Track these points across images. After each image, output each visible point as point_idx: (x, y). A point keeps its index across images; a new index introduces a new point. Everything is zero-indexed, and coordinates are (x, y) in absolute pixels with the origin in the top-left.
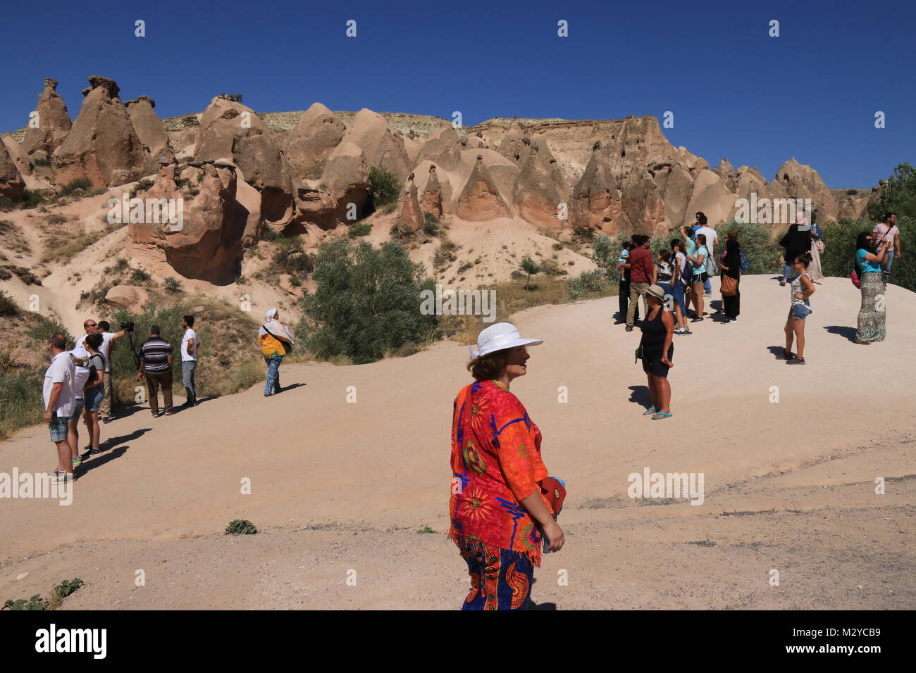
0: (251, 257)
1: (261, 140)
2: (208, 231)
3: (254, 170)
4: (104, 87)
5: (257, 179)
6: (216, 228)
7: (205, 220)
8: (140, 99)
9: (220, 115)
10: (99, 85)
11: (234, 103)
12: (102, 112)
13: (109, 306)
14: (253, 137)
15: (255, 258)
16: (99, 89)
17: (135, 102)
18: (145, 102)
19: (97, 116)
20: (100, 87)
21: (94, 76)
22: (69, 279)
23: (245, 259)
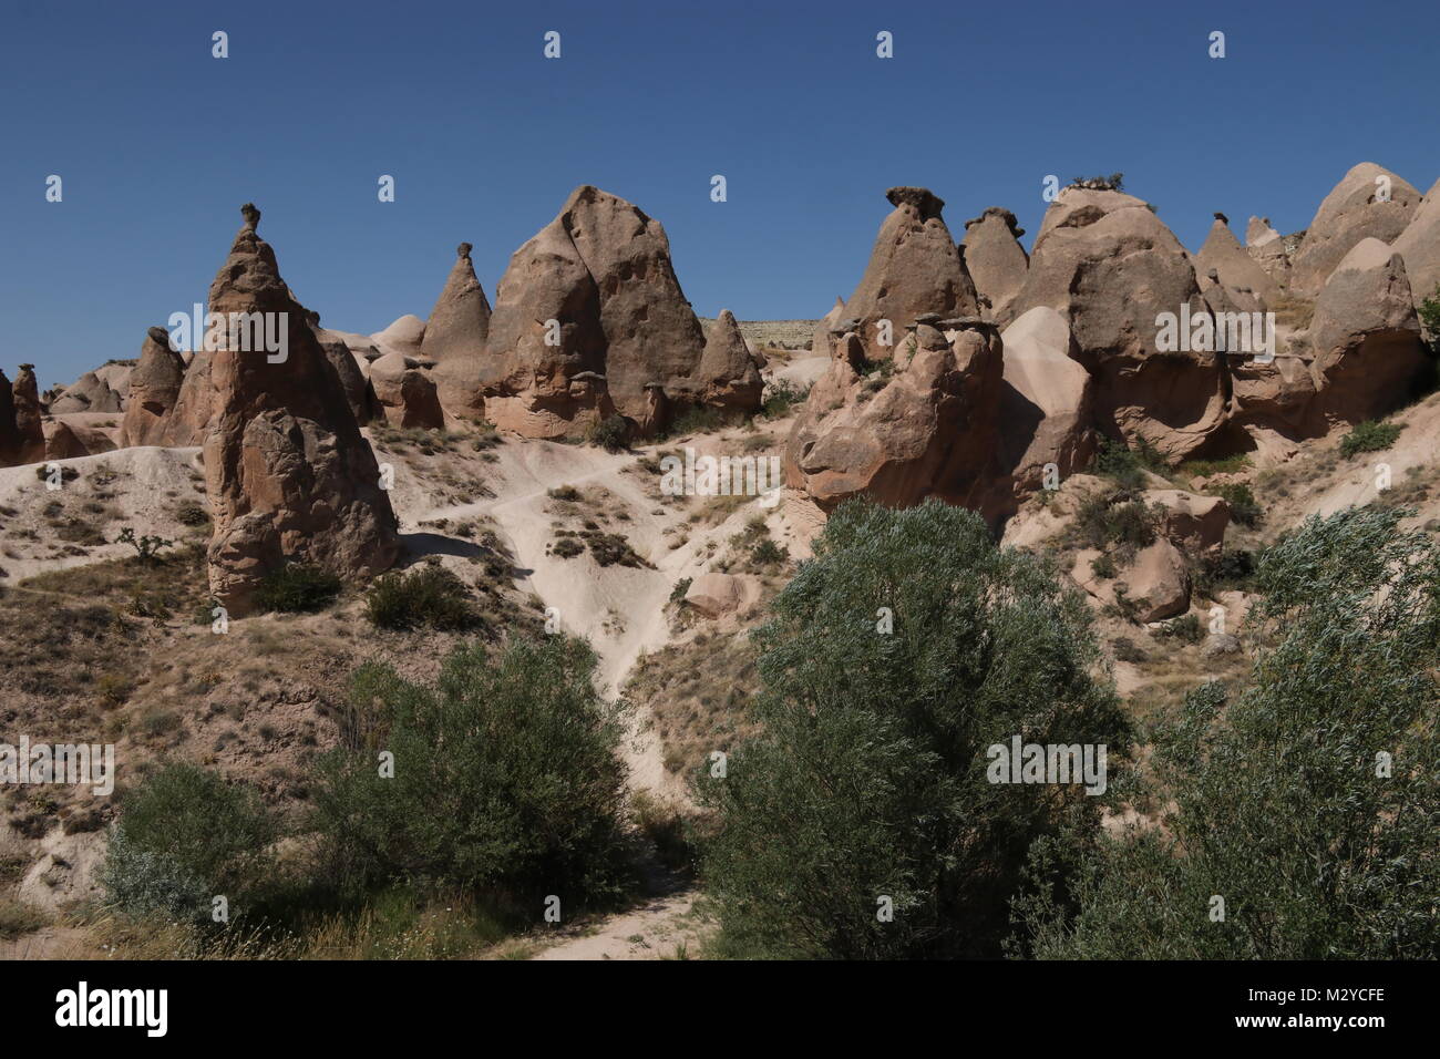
0: (1039, 509)
1: (1148, 261)
2: (887, 465)
3: (1122, 324)
4: (909, 204)
5: (1128, 341)
6: (909, 455)
7: (882, 440)
8: (985, 214)
9: (1059, 222)
10: (900, 201)
11: (1101, 194)
12: (901, 246)
13: (692, 613)
14: (1131, 256)
15: (1046, 513)
16: (902, 207)
17: (980, 221)
18: (994, 218)
19: (891, 256)
20: (902, 204)
21: (892, 189)
22: (698, 554)
23: (1023, 515)
